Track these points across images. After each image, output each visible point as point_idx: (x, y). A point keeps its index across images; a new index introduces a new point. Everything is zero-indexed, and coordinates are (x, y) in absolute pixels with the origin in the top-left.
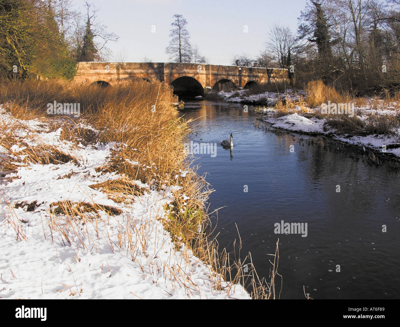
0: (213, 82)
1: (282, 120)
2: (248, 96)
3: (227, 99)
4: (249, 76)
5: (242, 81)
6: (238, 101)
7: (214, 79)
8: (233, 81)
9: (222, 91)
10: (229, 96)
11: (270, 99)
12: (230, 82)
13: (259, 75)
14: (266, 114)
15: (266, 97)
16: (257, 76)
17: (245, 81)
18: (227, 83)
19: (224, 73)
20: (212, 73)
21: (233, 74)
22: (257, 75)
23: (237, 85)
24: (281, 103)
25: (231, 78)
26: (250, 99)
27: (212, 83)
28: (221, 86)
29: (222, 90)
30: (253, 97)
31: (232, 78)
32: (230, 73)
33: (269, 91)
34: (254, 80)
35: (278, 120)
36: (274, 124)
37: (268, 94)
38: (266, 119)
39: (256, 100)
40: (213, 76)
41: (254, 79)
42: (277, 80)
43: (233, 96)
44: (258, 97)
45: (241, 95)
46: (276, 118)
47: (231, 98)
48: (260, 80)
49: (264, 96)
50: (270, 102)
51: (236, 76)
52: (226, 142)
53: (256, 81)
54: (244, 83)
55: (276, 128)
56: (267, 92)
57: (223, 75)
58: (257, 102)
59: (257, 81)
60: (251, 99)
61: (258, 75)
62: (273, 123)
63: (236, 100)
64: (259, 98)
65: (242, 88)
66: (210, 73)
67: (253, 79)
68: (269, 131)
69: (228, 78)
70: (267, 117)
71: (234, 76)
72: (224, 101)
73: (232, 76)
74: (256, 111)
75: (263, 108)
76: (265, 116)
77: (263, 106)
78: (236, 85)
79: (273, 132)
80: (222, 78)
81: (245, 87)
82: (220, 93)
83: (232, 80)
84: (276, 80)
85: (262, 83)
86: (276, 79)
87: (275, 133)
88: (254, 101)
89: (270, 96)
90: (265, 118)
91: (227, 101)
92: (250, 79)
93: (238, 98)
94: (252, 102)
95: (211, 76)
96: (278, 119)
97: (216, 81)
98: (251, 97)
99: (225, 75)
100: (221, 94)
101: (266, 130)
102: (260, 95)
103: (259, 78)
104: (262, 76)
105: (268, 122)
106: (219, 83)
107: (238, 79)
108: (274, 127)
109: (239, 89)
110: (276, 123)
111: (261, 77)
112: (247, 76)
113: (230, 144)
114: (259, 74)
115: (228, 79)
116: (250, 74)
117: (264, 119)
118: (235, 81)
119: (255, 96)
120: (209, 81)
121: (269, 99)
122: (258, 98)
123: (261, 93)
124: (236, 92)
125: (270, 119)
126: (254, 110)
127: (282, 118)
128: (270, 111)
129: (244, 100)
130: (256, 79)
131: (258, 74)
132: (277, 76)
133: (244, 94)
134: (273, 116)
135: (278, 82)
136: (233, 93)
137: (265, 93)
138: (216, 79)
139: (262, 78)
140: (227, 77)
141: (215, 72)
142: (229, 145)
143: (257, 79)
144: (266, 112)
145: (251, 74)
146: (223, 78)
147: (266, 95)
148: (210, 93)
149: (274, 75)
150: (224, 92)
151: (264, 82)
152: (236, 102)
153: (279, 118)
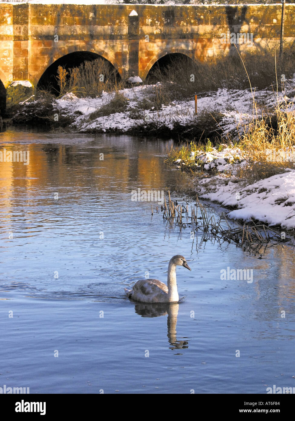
0: (39, 63)
1: (263, 190)
2: (158, 108)
3: (83, 121)
4: (163, 36)
5: (140, 53)
6: (121, 127)
7: (43, 53)
8: (111, 56)
9: (70, 95)
10: (93, 110)
11: (232, 113)
12: (97, 61)
13: (201, 32)
14: (212, 172)
15: (218, 107)
16: (194, 36)
17: (149, 54)
18: (88, 64)
19: (78, 29)
20: (37, 32)
21: (109, 32)
22: (193, 30)
23: (124, 69)
24: (262, 131)
25: (100, 46)
26: (162, 119)
27: (36, 68)
28: (68, 77)
29: (68, 88)
30: (174, 109)
31: (106, 47)
32: (99, 29)
33: (230, 88)
34: (183, 50)
35: (250, 192)
36: (235, 207)
37: (226, 98)
38: (209, 191)
39: (183, 119)
40: (39, 44)
41: (183, 46)
42: (263, 43)
43: (105, 112)
44: (192, 111)
45: (132, 105)
46: (245, 185)
47: (100, 119)
48: (204, 47)
49: (213, 103)
50: (232, 127)
51: (121, 37)
52: (149, 289)
53: (188, 52)
54: (149, 60)
55: (241, 222)
56: (225, 91)
57: (76, 37)
58: (187, 127)
59: (194, 51)
60: (168, 118)
61: (196, 30)
62: (233, 203)
63: (114, 126)
64: (196, 114)
65: (138, 79)
66: (30, 33)
67: (178, 45)
68: (214, 235)
69: (93, 46)
70: (213, 183)
71: (112, 37)
72: (75, 127)
73: (104, 39)
74: (179, 160)
75: (205, 149)
76: (208, 180)
77: (204, 143)
78: (120, 72)
79: (229, 236)
80: (69, 48)
81: (150, 78)
82: (62, 103)
83: (106, 54)
84: (258, 45)
85: (211, 59)
86: (258, 40)
87: (237, 241)
88: (177, 124)
89: (232, 104)
90: (205, 185)
91: (85, 127)
92: (170, 46)
93: (122, 115)
94: (171, 127)
95: (34, 44)
96: (250, 187)
97: (52, 59)
98: (167, 109)
99: (81, 37)
100: (63, 107)
101: (206, 230)
102: (199, 101)
103: (201, 41)
104: (211, 33)
105: (215, 202)
106: (60, 68)
107: (126, 50)
108: (233, 220)
109: (129, 85)
110: (242, 201)
111: (209, 36)
112: (157, 36)
113: (167, 296)
114: (200, 26)
115: (93, 51)
116: (167, 30)
117: (203, 190)
118: (117, 54)
119: (179, 106)
120: (26, 62)
121: (228, 115)
122: (192, 113)
123: (203, 96)
124: (117, 95)
125: (223, 188)
126: (175, 157)
127: (265, 183)
128: (227, 160)
129: (141, 122)
130: (187, 46)
131: (195, 28)
132: (263, 29)
133: (144, 100)
134: (233, 177)
135: (265, 51)
136: (107, 97)
137: (218, 93)
138: (51, 53)
139: (209, 40)
140: (87, 43)
141: (47, 28)
142: (162, 300)
143: (192, 44)
144: (213, 165)
145: (173, 30)
146: (76, 47)
147: (220, 100)
148: (26, 102)
149: (253, 26)
150: (75, 97)
151: (216, 54)
152: (115, 132)
153: (255, 185)
